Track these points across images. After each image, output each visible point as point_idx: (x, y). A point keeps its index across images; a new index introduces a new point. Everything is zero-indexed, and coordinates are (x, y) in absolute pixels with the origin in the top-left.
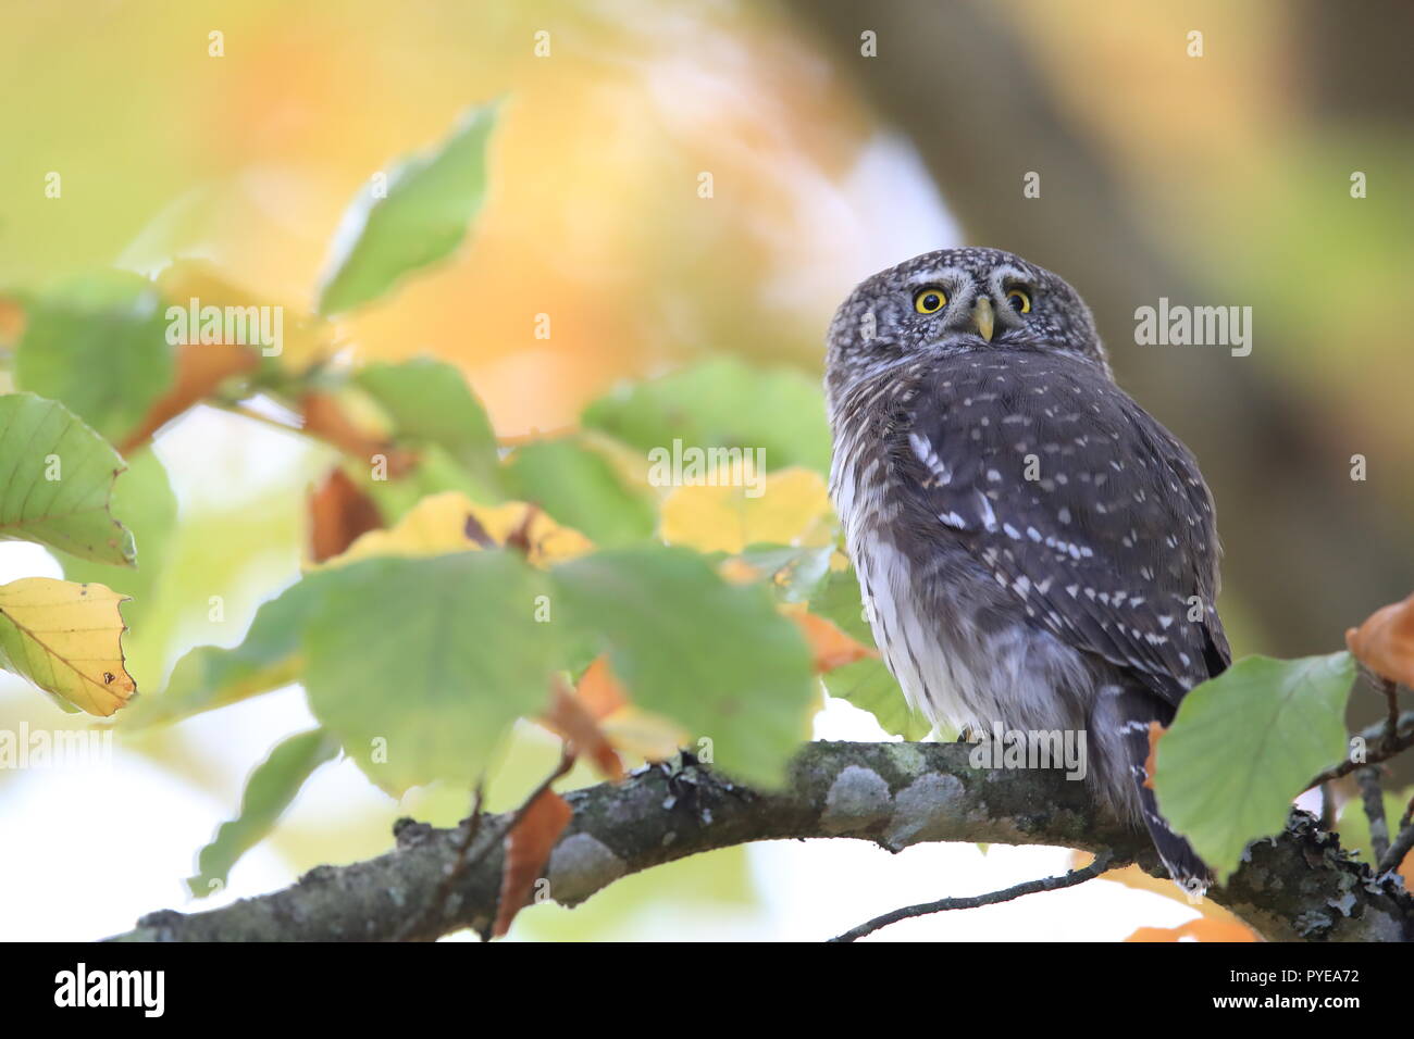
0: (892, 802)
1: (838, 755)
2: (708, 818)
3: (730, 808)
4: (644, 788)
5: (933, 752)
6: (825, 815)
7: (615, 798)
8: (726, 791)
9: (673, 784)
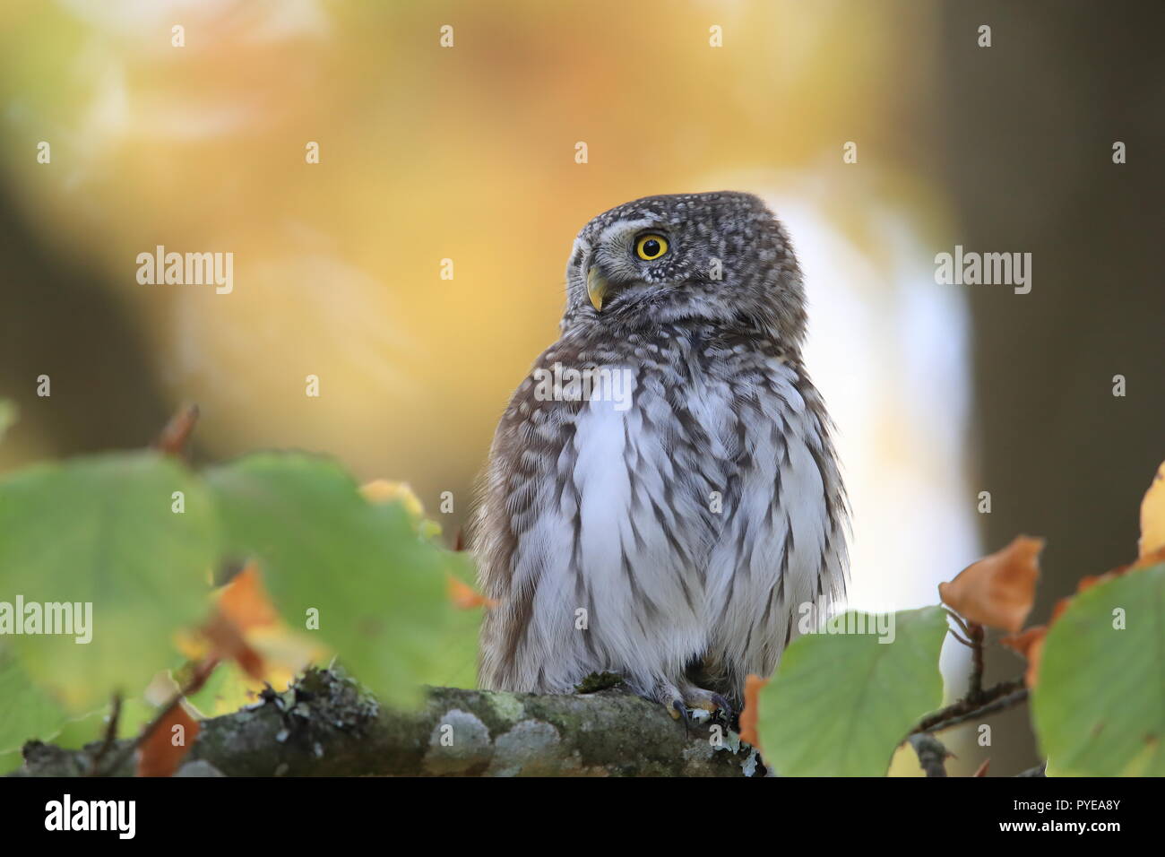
0: (492, 747)
1: (442, 700)
2: (319, 751)
3: (339, 744)
4: (259, 721)
5: (531, 701)
6: (428, 756)
7: (230, 728)
8: (336, 727)
9: (287, 718)
